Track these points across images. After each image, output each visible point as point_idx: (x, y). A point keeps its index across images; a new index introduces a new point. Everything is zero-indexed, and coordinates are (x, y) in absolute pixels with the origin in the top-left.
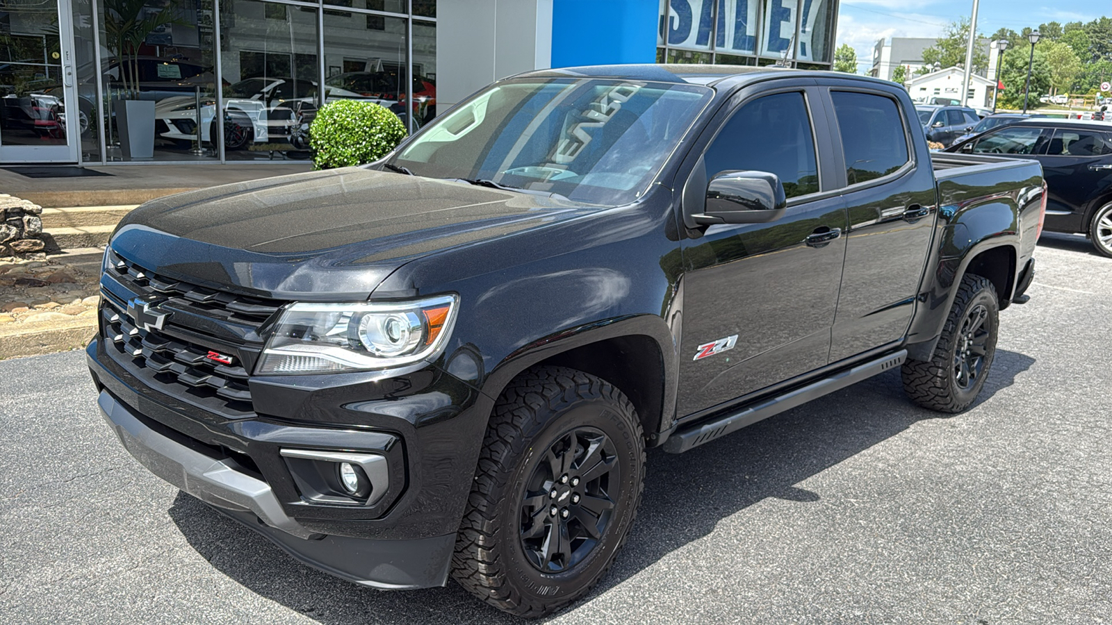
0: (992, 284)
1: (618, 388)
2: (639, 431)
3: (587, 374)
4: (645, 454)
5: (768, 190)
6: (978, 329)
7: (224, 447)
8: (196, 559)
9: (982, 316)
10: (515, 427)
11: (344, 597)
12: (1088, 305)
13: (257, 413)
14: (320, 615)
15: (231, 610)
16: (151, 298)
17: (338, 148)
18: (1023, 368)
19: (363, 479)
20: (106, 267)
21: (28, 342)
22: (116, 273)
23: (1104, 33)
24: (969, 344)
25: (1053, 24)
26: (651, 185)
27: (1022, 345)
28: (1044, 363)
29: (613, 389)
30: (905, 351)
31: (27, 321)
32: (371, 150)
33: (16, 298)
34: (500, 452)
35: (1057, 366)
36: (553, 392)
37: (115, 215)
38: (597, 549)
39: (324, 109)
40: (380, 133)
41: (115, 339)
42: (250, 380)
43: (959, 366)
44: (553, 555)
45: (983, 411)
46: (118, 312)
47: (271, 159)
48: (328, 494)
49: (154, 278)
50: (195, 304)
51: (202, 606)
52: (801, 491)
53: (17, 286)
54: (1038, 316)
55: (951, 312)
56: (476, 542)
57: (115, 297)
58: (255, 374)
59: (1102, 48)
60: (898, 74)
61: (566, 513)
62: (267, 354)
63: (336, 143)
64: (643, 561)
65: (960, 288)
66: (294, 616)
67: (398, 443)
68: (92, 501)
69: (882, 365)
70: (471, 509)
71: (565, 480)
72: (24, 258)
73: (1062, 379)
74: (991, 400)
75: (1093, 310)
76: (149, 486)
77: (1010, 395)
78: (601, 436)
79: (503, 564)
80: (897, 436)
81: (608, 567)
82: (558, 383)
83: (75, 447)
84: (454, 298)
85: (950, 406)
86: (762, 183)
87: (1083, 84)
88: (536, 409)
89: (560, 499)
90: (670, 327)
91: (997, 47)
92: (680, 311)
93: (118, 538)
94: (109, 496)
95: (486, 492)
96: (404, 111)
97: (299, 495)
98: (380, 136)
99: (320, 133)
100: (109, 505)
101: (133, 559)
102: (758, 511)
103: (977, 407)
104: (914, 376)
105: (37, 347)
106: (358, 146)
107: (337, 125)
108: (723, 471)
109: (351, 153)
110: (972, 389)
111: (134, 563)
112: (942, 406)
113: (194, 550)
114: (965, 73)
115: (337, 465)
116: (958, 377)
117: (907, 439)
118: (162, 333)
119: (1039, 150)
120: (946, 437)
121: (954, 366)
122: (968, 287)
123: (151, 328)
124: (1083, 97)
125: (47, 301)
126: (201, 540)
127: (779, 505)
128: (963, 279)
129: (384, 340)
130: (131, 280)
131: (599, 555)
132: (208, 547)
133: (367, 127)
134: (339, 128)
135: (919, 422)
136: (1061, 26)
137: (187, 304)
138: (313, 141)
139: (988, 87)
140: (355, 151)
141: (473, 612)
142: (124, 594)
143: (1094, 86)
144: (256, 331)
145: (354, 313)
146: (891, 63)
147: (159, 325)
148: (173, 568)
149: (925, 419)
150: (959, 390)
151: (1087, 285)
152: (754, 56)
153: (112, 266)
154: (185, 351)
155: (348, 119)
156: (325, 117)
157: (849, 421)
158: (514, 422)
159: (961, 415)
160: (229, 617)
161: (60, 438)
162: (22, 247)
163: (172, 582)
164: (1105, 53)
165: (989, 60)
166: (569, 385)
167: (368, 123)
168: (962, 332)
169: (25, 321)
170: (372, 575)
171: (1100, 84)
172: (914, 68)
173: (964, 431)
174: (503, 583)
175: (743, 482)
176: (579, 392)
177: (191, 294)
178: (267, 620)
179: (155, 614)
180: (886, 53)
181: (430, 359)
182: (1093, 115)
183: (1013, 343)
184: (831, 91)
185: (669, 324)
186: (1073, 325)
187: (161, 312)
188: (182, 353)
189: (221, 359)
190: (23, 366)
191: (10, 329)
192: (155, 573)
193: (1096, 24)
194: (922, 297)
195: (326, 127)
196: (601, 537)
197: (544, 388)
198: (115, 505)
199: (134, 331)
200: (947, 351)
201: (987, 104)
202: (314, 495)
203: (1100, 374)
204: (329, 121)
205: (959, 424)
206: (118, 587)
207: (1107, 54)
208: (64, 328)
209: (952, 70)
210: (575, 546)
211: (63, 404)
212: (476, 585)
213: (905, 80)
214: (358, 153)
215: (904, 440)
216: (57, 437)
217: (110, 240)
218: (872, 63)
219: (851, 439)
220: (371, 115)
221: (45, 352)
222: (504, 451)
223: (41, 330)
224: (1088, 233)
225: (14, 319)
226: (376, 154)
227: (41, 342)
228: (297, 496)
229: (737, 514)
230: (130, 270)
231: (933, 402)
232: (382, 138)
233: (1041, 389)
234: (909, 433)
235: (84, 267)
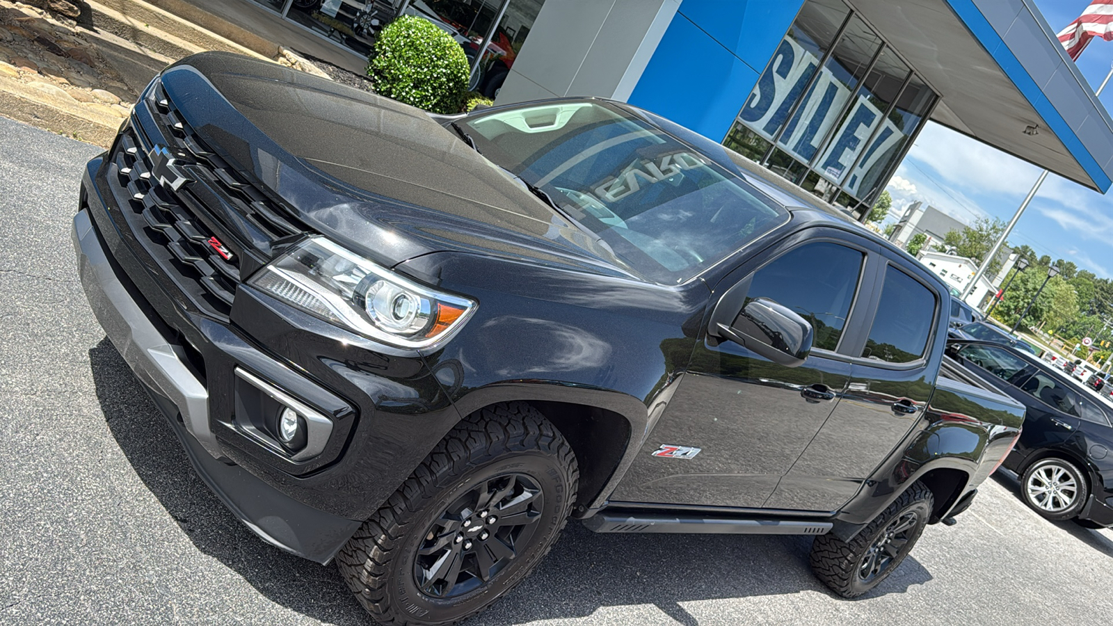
0: (933, 499)
1: (575, 453)
2: (572, 500)
3: (553, 427)
4: (566, 521)
5: (798, 335)
6: (901, 533)
7: (181, 334)
8: (94, 414)
9: (910, 523)
10: (466, 448)
11: (220, 522)
12: (995, 544)
13: (231, 320)
14: (190, 530)
15: (107, 484)
16: (180, 154)
17: (399, 62)
18: (918, 580)
19: (301, 433)
20: (146, 95)
21: (23, 107)
22: (155, 108)
23: (1109, 294)
24: (886, 542)
25: (1071, 264)
26: (695, 278)
27: (924, 557)
28: (937, 584)
29: (569, 452)
30: (830, 525)
31: (32, 85)
32: (429, 79)
33: (30, 55)
34: (441, 465)
35: (947, 592)
36: (516, 431)
37: (160, 19)
38: (480, 590)
39: (404, 19)
40: (446, 68)
41: (123, 170)
42: (240, 286)
43: (869, 558)
44: (439, 579)
45: (868, 607)
46: (138, 146)
47: (329, 37)
48: (260, 429)
49: (192, 135)
50: (219, 182)
51: (81, 467)
52: (681, 610)
53: (35, 43)
54: (948, 535)
55: (888, 508)
56: (376, 538)
57: (143, 132)
58: (248, 282)
59: (1101, 308)
60: (917, 240)
61: (469, 545)
62: (269, 270)
63: (400, 56)
64: (513, 616)
65: (906, 491)
66: (165, 520)
67: (352, 415)
68: (18, 303)
69: (806, 529)
70: (388, 506)
71: (484, 514)
72: (54, 17)
73: (947, 608)
74: (879, 599)
75: (997, 552)
76: (79, 314)
77: (897, 602)
78: (537, 489)
79: (390, 570)
80: (785, 595)
81: (480, 611)
82: (524, 424)
83: (24, 238)
84: (473, 304)
85: (842, 590)
86: (795, 327)
87: (1070, 329)
88: (494, 440)
89: (470, 530)
90: (649, 415)
91: (1014, 260)
92: (666, 403)
93: (27, 355)
94: (36, 306)
95: (409, 497)
96: (473, 55)
97: (232, 419)
98: (444, 71)
99: (389, 39)
100: (33, 315)
101: (33, 385)
102: (635, 613)
103: (865, 600)
104: (826, 548)
105: (29, 116)
106: (419, 69)
107: (408, 40)
108: (618, 557)
109: (410, 73)
110: (869, 583)
111: (32, 389)
112: (836, 586)
113: (98, 402)
114: (978, 271)
115: (282, 407)
116: (863, 567)
117: (793, 603)
118: (175, 195)
119: (1016, 381)
120: (827, 617)
121: (865, 556)
122: (913, 492)
123: (165, 183)
124: (1063, 341)
125: (59, 74)
126: (107, 396)
127: (656, 616)
128: (912, 485)
129: (387, 313)
130: (167, 124)
131: (478, 597)
132: (111, 406)
133: (436, 57)
134: (410, 44)
135: (809, 591)
136: (1076, 270)
137: (213, 179)
138: (379, 43)
139: (989, 291)
140: (414, 73)
141: (335, 595)
142: (10, 418)
143: (1078, 336)
144: (270, 242)
145: (372, 272)
146: (916, 227)
147: (176, 185)
148: (68, 413)
149: (815, 590)
150: (858, 578)
151: (1000, 524)
152: (808, 166)
153: (153, 98)
154: (188, 223)
155: (422, 40)
156: (401, 27)
157: (749, 560)
158: (468, 443)
159: (848, 602)
160: (102, 491)
161: (13, 221)
162: (57, 6)
163: (62, 427)
164: (1101, 313)
165: (1001, 268)
166: (534, 431)
167: (438, 53)
168: (887, 530)
169: (29, 84)
170: (261, 521)
171: (1084, 337)
172: (934, 241)
173: (845, 619)
174: (381, 587)
175: (633, 577)
176: (539, 442)
177: (221, 172)
178: (138, 512)
179: (32, 454)
180: (917, 216)
181: (422, 352)
182: (1067, 363)
183: (918, 551)
184: (889, 264)
185: (650, 411)
186: (976, 558)
187: (184, 174)
188: (185, 223)
189: (221, 250)
190: (7, 128)
191: (12, 85)
192: (49, 410)
193: (1107, 283)
194: (871, 483)
195: (397, 37)
196: (488, 581)
197: (509, 423)
198: (39, 318)
199: (146, 175)
200: (866, 541)
201: (981, 306)
202: (246, 424)
203: (981, 618)
204: (403, 33)
205: (843, 610)
206: (7, 408)
207: (1103, 314)
208: (65, 110)
209: (966, 260)
210: (462, 577)
211: (30, 187)
212: (354, 576)
213: (921, 248)
214: (415, 76)
215: (790, 602)
216: (11, 219)
217: (163, 71)
218: (900, 219)
219: (743, 579)
220: (445, 47)
221: (34, 124)
222: (445, 466)
223: (40, 101)
224: (1021, 475)
225: (19, 76)
226: (432, 85)
227: (36, 113)
228: (230, 419)
229: (615, 607)
230: (171, 114)
231: (830, 578)
232: (444, 73)
233: (926, 608)
234: (797, 598)
235: (110, 56)
